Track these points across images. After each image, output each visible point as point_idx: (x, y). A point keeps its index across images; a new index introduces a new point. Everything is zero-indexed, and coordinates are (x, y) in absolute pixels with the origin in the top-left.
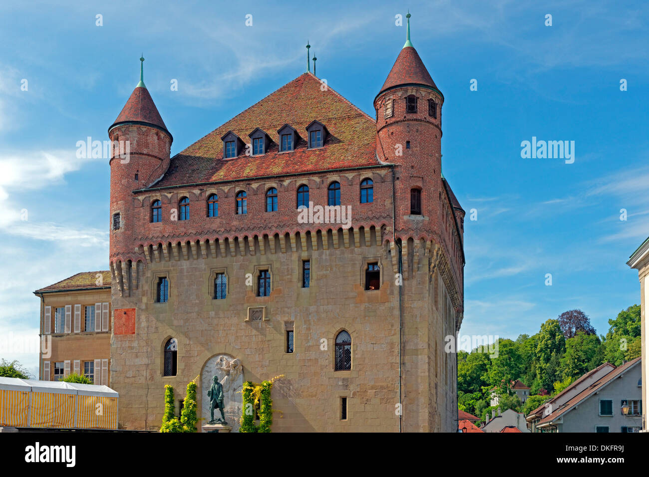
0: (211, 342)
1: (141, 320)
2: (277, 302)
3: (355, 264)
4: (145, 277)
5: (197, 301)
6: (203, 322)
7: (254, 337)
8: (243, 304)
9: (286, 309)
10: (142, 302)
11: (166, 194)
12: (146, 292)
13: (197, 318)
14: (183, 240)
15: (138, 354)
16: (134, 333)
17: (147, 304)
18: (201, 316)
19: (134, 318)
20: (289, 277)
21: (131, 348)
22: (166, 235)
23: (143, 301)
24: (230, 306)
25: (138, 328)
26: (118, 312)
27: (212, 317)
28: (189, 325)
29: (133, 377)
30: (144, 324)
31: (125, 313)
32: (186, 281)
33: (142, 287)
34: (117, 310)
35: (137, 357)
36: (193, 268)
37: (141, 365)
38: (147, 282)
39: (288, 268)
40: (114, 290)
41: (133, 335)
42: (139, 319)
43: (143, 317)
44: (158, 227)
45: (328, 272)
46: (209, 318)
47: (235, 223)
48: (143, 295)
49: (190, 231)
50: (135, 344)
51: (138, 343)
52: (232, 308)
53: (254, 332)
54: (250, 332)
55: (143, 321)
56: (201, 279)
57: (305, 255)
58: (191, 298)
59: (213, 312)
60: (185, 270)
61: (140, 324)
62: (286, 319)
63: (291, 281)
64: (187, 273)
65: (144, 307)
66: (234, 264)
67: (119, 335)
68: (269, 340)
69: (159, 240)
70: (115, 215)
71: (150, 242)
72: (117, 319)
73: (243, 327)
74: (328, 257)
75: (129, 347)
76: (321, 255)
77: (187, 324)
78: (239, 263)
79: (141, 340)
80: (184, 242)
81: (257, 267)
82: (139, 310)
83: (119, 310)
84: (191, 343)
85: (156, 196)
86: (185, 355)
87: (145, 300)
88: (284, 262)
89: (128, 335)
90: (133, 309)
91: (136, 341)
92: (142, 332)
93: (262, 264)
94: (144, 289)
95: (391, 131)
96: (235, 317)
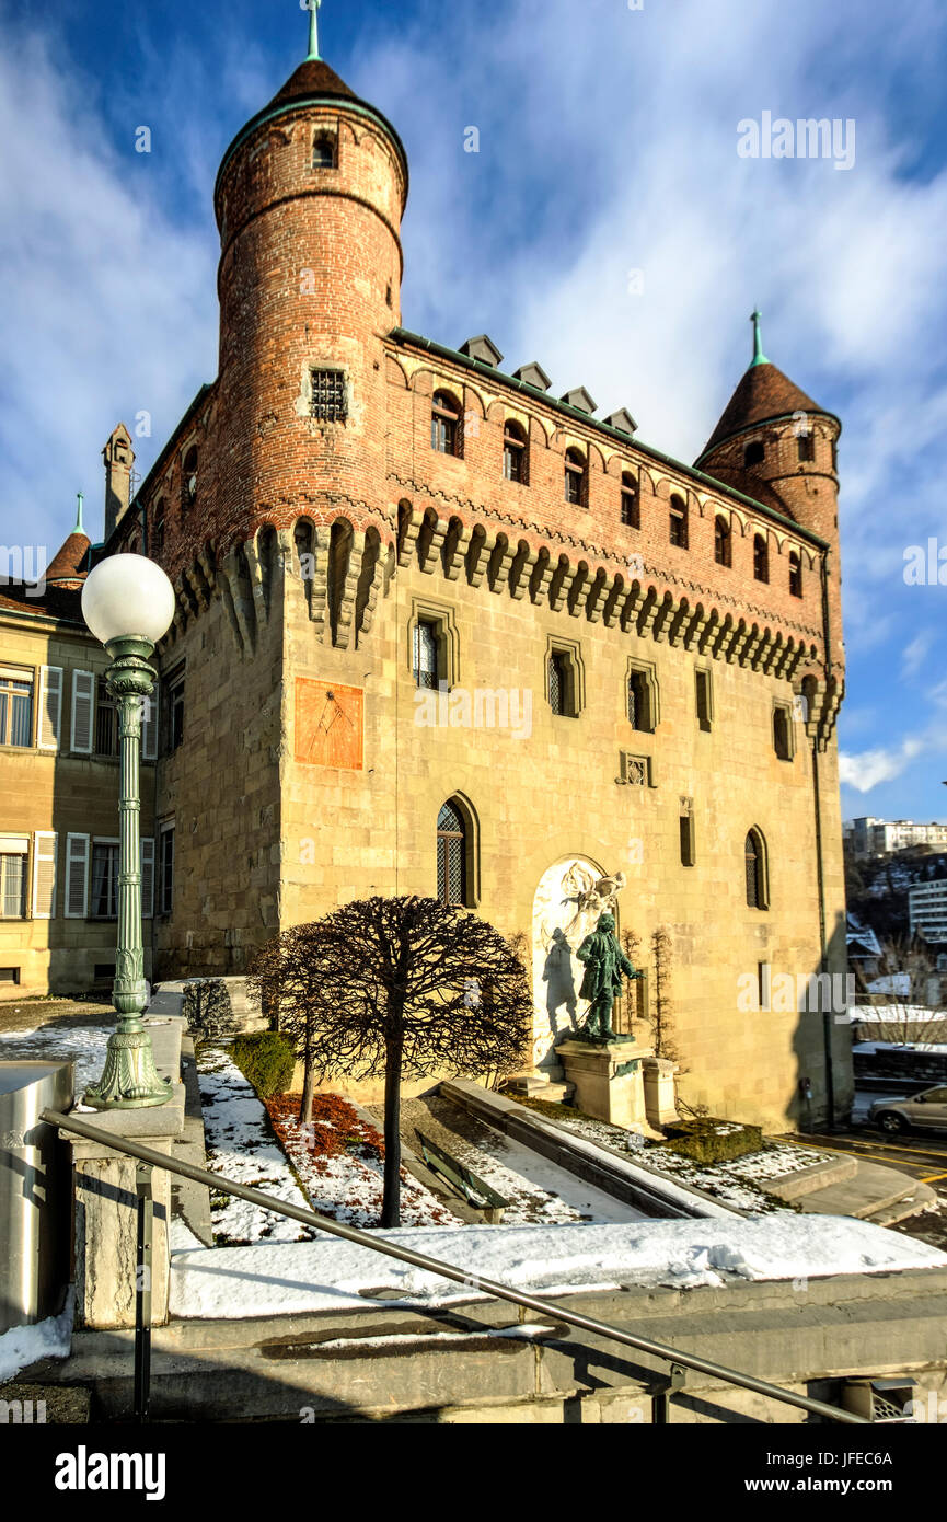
0: (552, 823)
1: (379, 729)
2: (667, 750)
3: (764, 705)
4: (389, 602)
6: (535, 768)
7: (632, 822)
8: (611, 741)
9: (681, 770)
10: (381, 674)
11: (479, 389)
12: (392, 648)
13: (524, 754)
15: (372, 833)
16: (360, 766)
17: (396, 685)
18: (530, 751)
19: (360, 721)
20: (682, 700)
21: (353, 813)
23: (385, 673)
24: (589, 739)
25: (374, 751)
26: (307, 689)
27: (554, 760)
28: (506, 770)
30: (387, 742)
31: (330, 697)
32: (495, 649)
33: (383, 631)
34: (304, 681)
35: (368, 842)
36: (511, 619)
37: (382, 869)
38: (395, 617)
39: (680, 683)
40: (293, 610)
41: (357, 772)
42: (374, 728)
43: (385, 723)
44: (453, 470)
45: (734, 709)
46: (548, 759)
47: (620, 540)
48: (386, 655)
49: (532, 518)
50: (364, 801)
51: (373, 800)
52: (591, 745)
53: (633, 810)
54: (625, 810)
55: (384, 738)
56: (529, 655)
57: (703, 661)
59: (556, 747)
60: (492, 621)
61: (375, 740)
62: (681, 791)
63: (685, 712)
64: (496, 626)
65: (386, 690)
66: (593, 639)
67: (311, 766)
68: (657, 835)
69: (455, 509)
70: (315, 374)
71: (430, 502)
72: (302, 710)
73: (612, 796)
74: (733, 680)
75: (343, 808)
76: (723, 671)
77: (500, 766)
78: (601, 642)
79: (381, 793)
80: (516, 542)
81: (633, 661)
82: (372, 697)
83: (309, 683)
84: (512, 820)
85: (450, 379)
86: (497, 852)
87: (390, 669)
88: (675, 666)
89: (341, 770)
90: (355, 690)
91: (367, 794)
92: (382, 767)
93: (640, 657)
94: (387, 639)
95: (811, 488)
96: (597, 767)
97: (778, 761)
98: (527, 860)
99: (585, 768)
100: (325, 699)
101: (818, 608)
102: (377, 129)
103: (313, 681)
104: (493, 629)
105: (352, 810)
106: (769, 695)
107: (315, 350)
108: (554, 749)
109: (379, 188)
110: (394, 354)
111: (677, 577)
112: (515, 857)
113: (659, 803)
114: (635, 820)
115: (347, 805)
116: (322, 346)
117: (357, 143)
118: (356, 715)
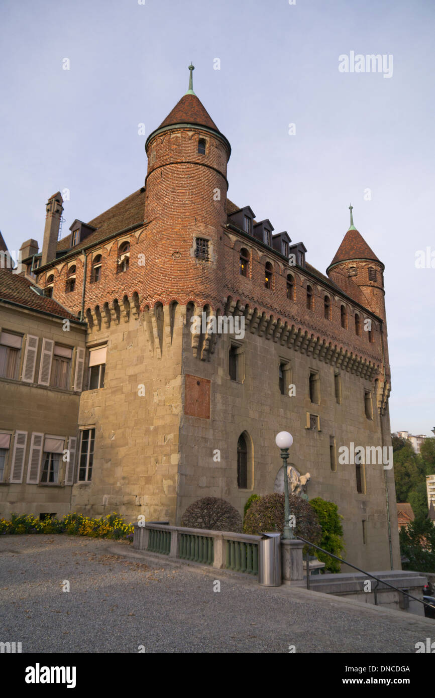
1: (216, 400)
2: (324, 413)
3: (361, 392)
4: (220, 340)
5: (269, 392)
6: (274, 420)
7: (312, 448)
8: (303, 408)
9: (330, 423)
10: (217, 374)
11: (256, 249)
12: (221, 362)
13: (270, 413)
14: (268, 312)
16: (209, 418)
17: (222, 379)
18: (273, 412)
19: (209, 395)
20: (329, 389)
21: (205, 440)
22: (255, 299)
23: (219, 373)
24: (295, 406)
25: (214, 411)
26: (189, 380)
27: (282, 417)
28: (263, 421)
29: (207, 487)
30: (219, 406)
31: (198, 383)
32: (260, 363)
33: (218, 353)
34: (189, 376)
35: (211, 455)
36: (266, 349)
37: (216, 468)
38: (223, 347)
39: (329, 379)
40: (186, 342)
41: (208, 420)
42: (214, 399)
43: (219, 396)
44: (247, 284)
45: (350, 393)
46: (279, 416)
47: (307, 317)
48: (219, 365)
49: (275, 306)
50: (210, 435)
51: (213, 434)
52: (295, 409)
53: (312, 442)
54: (309, 441)
55: (219, 403)
56: (272, 365)
57: (337, 370)
58: (265, 386)
60: (259, 349)
61: (215, 405)
62: (330, 433)
63: (331, 394)
64: (260, 352)
65: (219, 382)
66: (296, 359)
67: (191, 417)
68: (322, 454)
69: (248, 301)
70: (198, 239)
71: (239, 298)
72: (188, 390)
73: (304, 435)
74: (348, 379)
75: (202, 437)
76: (345, 375)
77: (262, 419)
78: (300, 360)
79: (217, 431)
80: (269, 316)
81: (311, 369)
82: (214, 383)
83: (191, 377)
84: (266, 445)
85: (246, 244)
86: (260, 461)
87: (221, 372)
88: (327, 371)
89: (202, 419)
90: (207, 380)
91: (211, 431)
92: (217, 418)
93: (314, 368)
94: (220, 357)
95: (375, 292)
96: (298, 420)
97: (367, 420)
98: (272, 465)
99: (294, 421)
100: (196, 385)
101: (380, 348)
102: (223, 142)
103: (192, 376)
104: (259, 353)
105: (205, 438)
106: (363, 388)
107: (199, 229)
108: (282, 411)
109: (223, 164)
110: (227, 233)
111: (328, 333)
112: (267, 464)
113: (322, 439)
114: (313, 446)
115: (204, 436)
116: (202, 228)
117: (216, 147)
118: (208, 392)
